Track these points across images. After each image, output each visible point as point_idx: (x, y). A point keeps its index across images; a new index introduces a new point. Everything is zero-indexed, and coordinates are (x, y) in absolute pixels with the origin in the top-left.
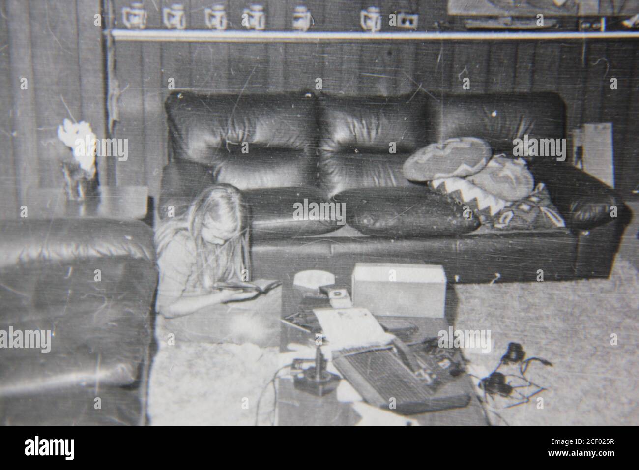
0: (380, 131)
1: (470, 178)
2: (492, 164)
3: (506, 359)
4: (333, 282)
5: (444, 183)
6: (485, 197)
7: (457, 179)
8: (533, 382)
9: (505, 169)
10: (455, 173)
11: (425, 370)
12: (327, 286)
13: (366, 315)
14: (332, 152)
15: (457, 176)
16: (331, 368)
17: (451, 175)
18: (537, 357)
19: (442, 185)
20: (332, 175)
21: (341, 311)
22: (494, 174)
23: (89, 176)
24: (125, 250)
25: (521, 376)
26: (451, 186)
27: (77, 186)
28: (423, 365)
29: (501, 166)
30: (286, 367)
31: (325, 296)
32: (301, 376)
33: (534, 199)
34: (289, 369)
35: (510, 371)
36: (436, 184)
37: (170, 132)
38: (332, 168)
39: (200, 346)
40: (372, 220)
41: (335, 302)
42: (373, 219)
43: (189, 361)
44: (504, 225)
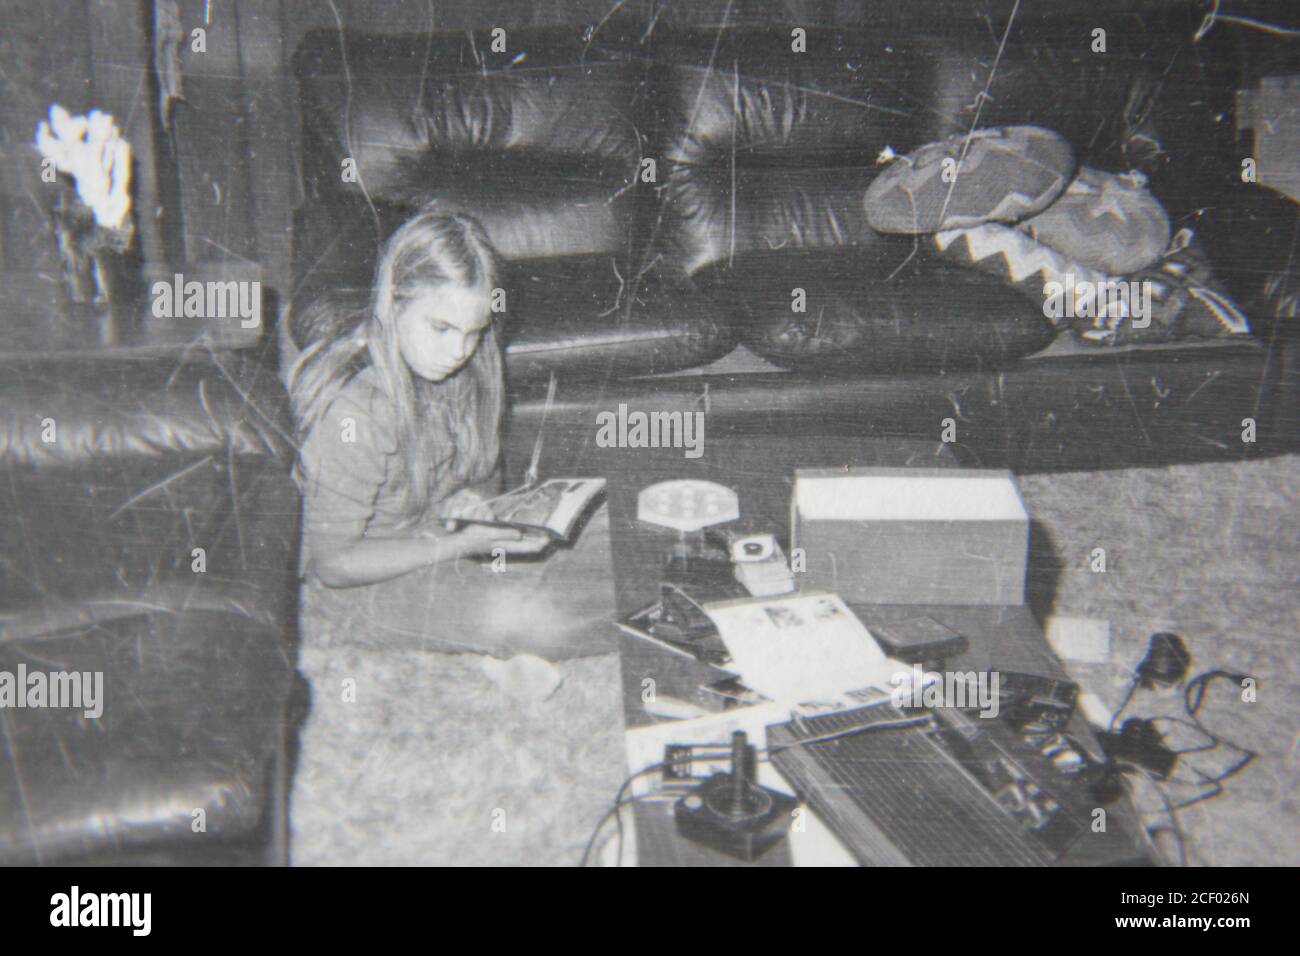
0: (803, 112)
1: (1025, 225)
2: (1078, 188)
3: (1146, 675)
4: (733, 514)
5: (962, 239)
6: (1062, 269)
7: (994, 228)
8: (1219, 733)
9: (1104, 198)
10: (993, 214)
11: (1023, 784)
12: (724, 526)
13: (835, 611)
14: (690, 166)
15: (994, 221)
16: (769, 777)
17: (983, 218)
18: (1218, 666)
19: (961, 244)
20: (695, 221)
21: (774, 605)
22: (1079, 211)
23: (119, 242)
24: (215, 436)
25: (1190, 720)
26: (982, 245)
27: (91, 267)
28: (1015, 771)
29: (1094, 191)
30: (650, 770)
31: (722, 553)
32: (694, 802)
33: (1174, 268)
34: (658, 776)
35: (1161, 704)
36: (944, 240)
37: (307, 128)
38: (693, 204)
39: (407, 661)
40: (799, 334)
41: (749, 573)
42: (802, 332)
43: (384, 703)
44: (1105, 334)
